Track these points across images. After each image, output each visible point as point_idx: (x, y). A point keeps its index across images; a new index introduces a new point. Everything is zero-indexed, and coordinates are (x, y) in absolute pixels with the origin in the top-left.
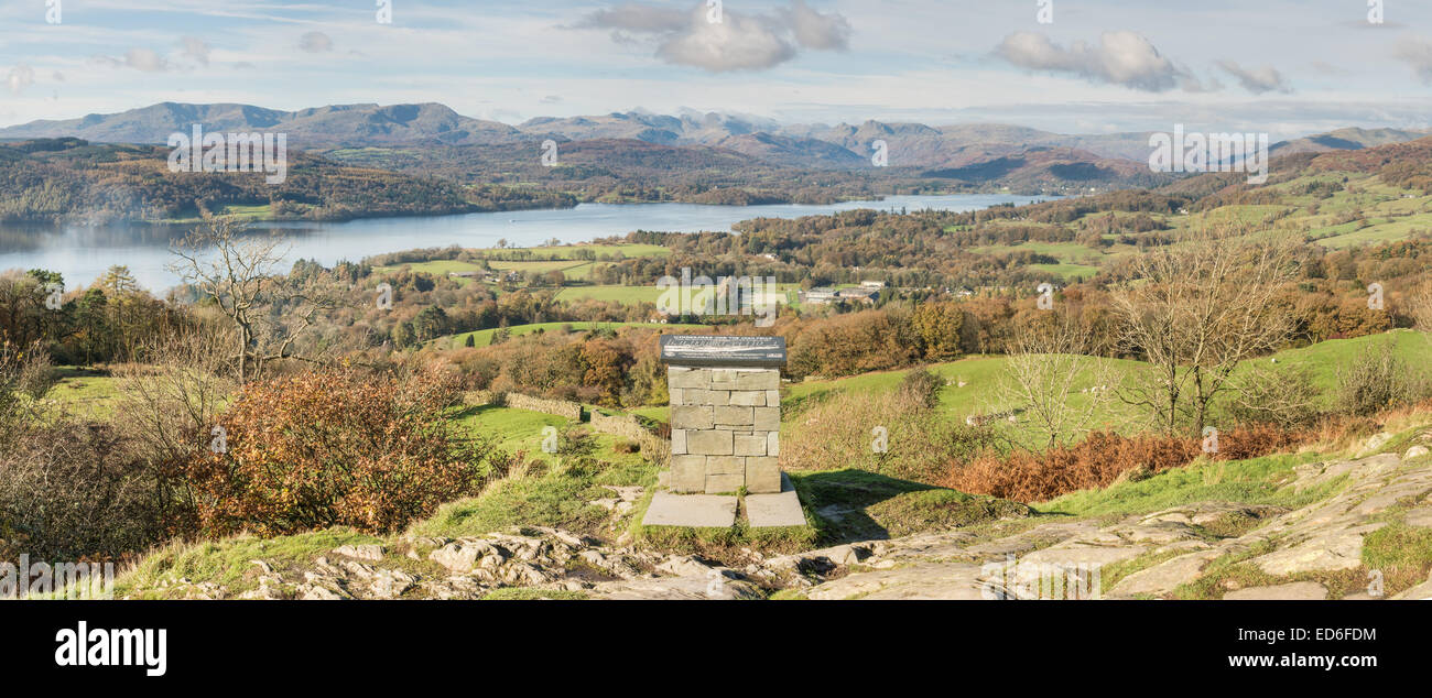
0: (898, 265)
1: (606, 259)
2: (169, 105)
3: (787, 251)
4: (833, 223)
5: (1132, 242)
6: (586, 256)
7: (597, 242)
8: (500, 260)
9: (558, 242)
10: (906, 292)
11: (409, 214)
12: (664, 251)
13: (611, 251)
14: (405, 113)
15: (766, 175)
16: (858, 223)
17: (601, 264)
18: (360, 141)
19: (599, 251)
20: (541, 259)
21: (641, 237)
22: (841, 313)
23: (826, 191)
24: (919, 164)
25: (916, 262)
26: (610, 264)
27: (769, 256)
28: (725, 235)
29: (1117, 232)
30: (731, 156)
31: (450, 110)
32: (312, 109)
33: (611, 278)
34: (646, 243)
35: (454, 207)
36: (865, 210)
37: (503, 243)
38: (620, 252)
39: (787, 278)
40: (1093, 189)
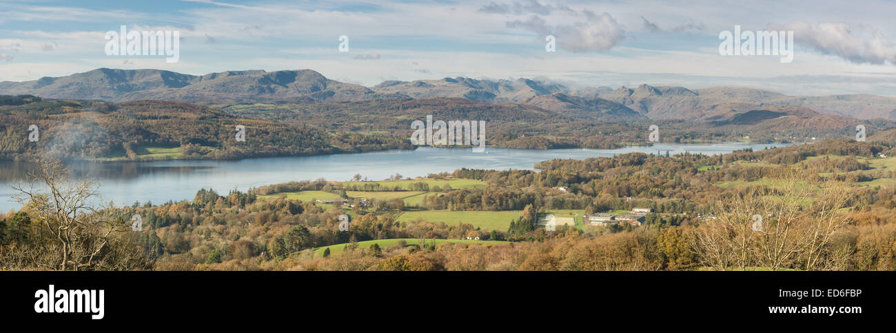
0: (661, 196)
1: (437, 190)
2: (105, 71)
3: (576, 184)
4: (613, 164)
5: (843, 179)
6: (422, 187)
7: (431, 177)
8: (356, 190)
9: (401, 177)
10: (667, 216)
11: (287, 155)
12: (482, 184)
13: (441, 184)
14: (286, 77)
15: (563, 126)
16: (632, 163)
17: (432, 194)
18: (251, 98)
19: (432, 184)
20: (387, 190)
21: (464, 174)
22: (615, 232)
23: (608, 139)
24: (681, 118)
25: (675, 193)
26: (439, 195)
27: (562, 189)
28: (529, 172)
29: (831, 171)
30: (536, 112)
31: (320, 75)
32: (215, 74)
33: (440, 205)
34: (468, 178)
35: (322, 150)
36: (637, 153)
37: (358, 177)
38: (448, 185)
39: (576, 206)
40: (813, 138)
